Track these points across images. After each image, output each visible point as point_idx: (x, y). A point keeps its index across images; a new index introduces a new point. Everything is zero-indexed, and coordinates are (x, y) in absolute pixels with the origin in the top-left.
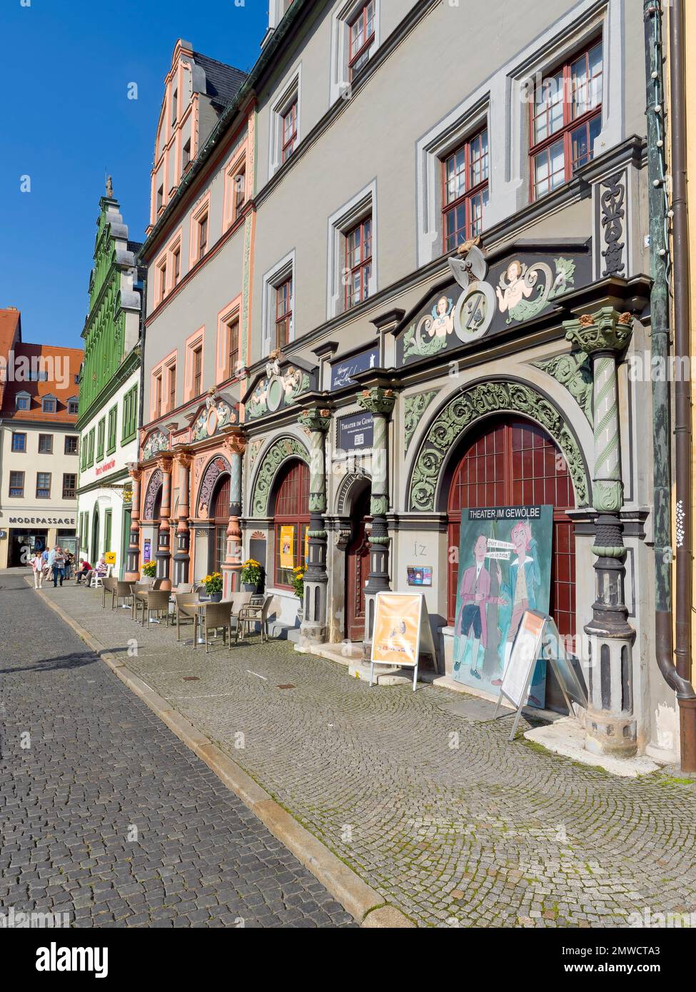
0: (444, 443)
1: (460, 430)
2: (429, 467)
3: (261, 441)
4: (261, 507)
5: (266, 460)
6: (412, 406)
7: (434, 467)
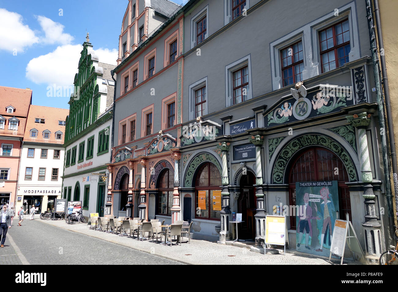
0: (287, 157)
1: (295, 152)
2: (281, 166)
3: (189, 155)
4: (189, 183)
5: (192, 163)
6: (272, 142)
7: (283, 166)
